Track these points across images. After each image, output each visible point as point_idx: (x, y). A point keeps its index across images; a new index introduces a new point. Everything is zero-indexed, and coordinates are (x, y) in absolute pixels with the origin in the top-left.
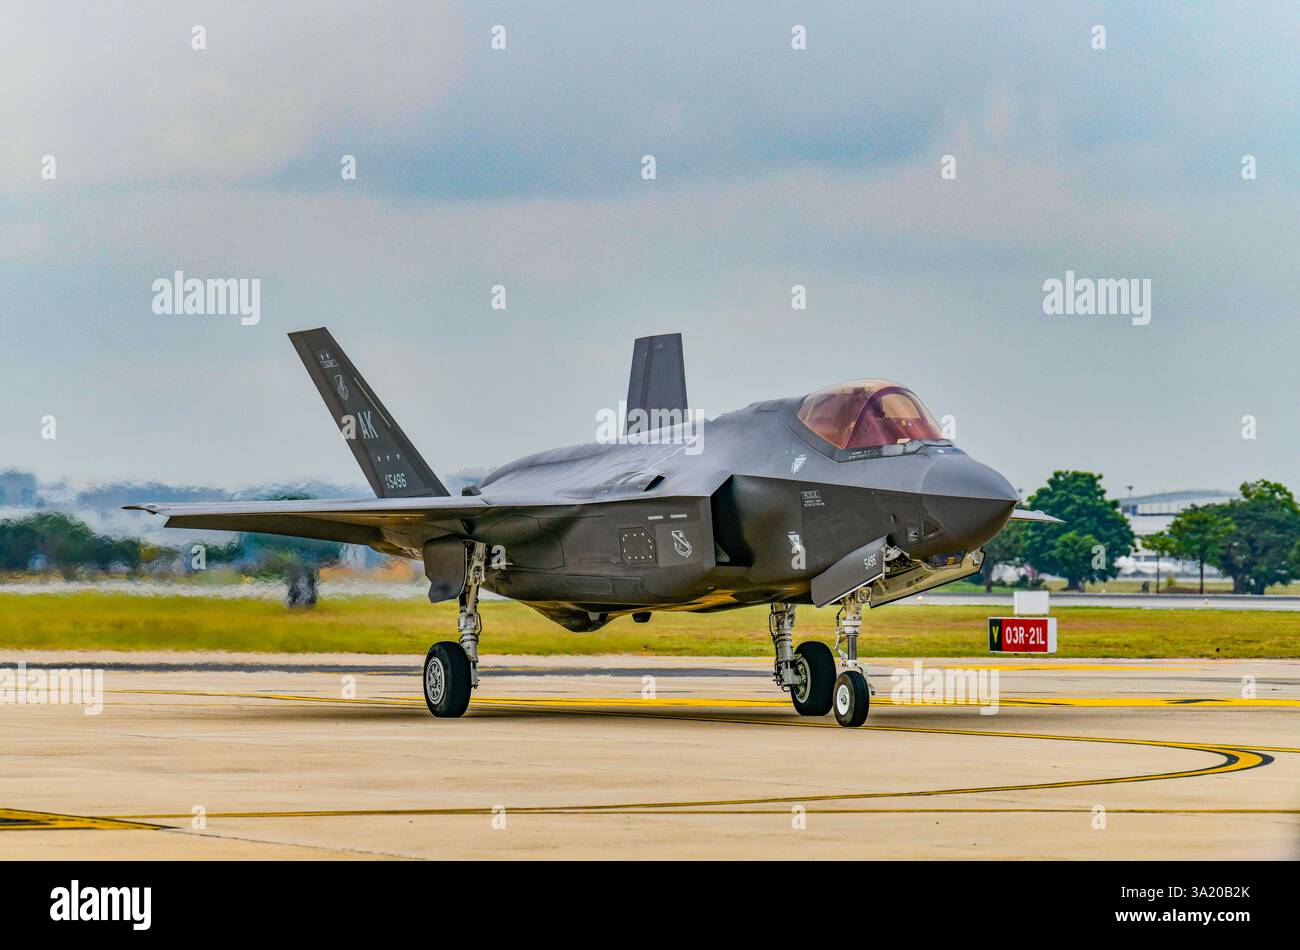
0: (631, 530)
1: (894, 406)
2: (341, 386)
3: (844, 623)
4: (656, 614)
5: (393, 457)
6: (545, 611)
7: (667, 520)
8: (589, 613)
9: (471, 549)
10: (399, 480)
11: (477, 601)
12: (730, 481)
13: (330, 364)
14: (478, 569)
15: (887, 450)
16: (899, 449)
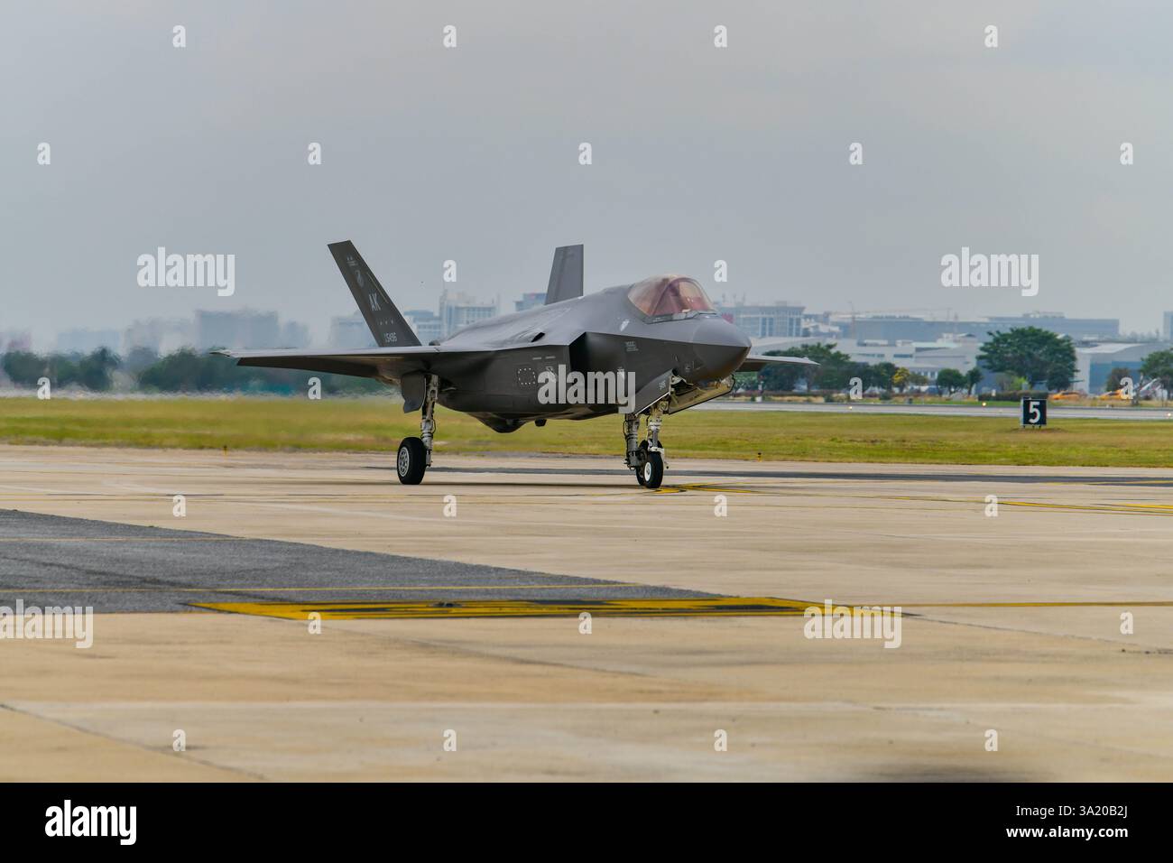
0: (522, 367)
1: (685, 290)
2: (359, 278)
3: (651, 423)
4: (549, 421)
5: (389, 322)
6: (482, 420)
7: (544, 360)
8: (507, 420)
9: (429, 380)
10: (392, 337)
11: (433, 412)
12: (585, 334)
13: (353, 264)
14: (433, 391)
15: (675, 317)
16: (683, 316)
